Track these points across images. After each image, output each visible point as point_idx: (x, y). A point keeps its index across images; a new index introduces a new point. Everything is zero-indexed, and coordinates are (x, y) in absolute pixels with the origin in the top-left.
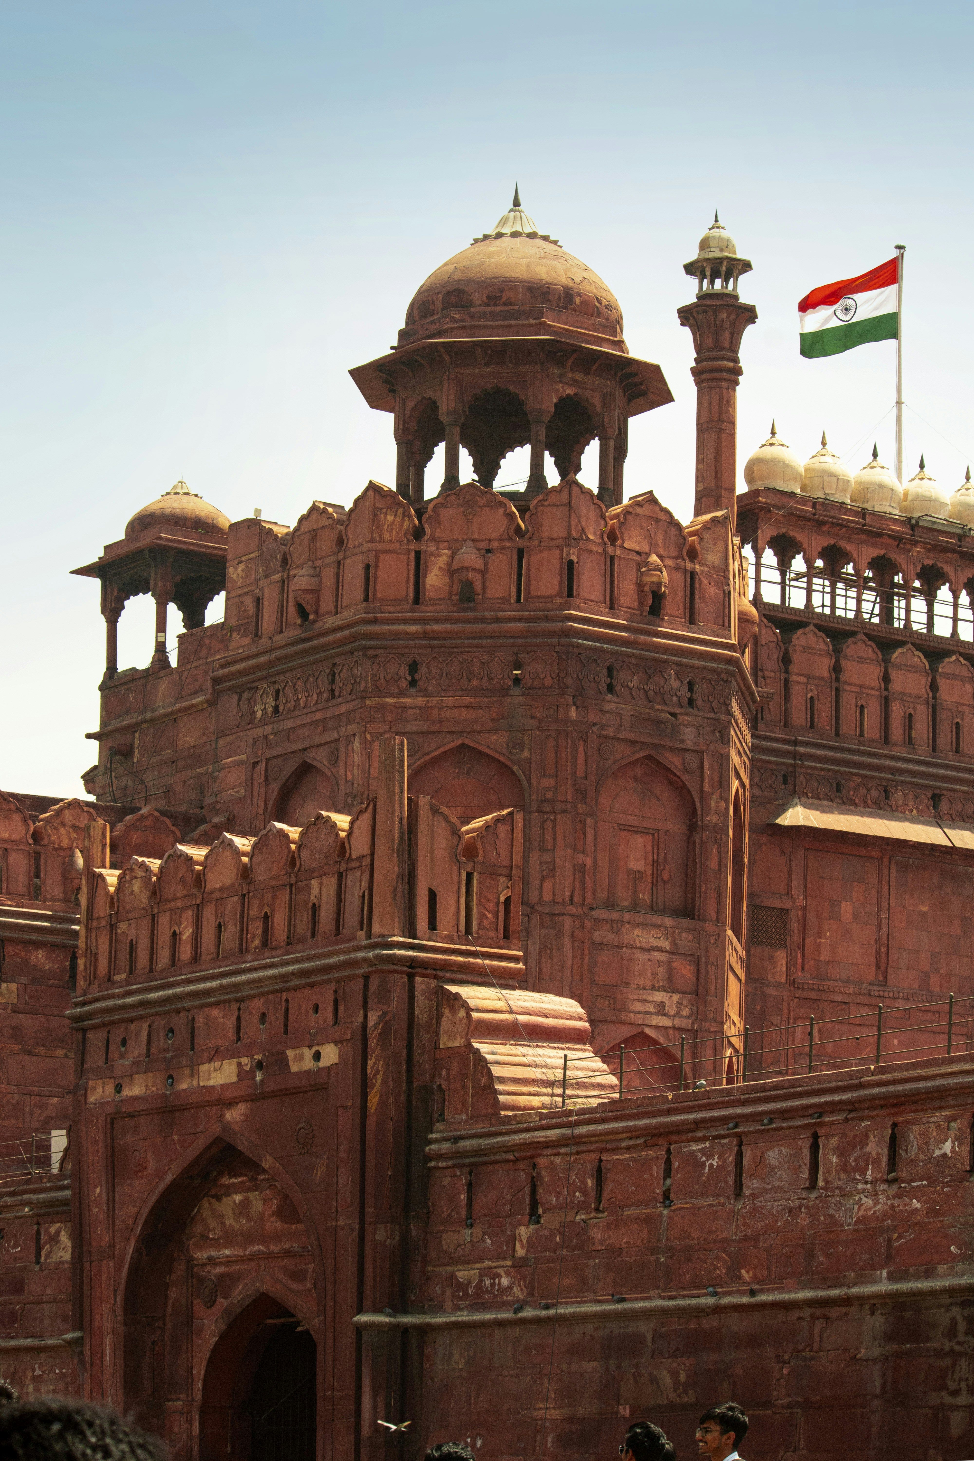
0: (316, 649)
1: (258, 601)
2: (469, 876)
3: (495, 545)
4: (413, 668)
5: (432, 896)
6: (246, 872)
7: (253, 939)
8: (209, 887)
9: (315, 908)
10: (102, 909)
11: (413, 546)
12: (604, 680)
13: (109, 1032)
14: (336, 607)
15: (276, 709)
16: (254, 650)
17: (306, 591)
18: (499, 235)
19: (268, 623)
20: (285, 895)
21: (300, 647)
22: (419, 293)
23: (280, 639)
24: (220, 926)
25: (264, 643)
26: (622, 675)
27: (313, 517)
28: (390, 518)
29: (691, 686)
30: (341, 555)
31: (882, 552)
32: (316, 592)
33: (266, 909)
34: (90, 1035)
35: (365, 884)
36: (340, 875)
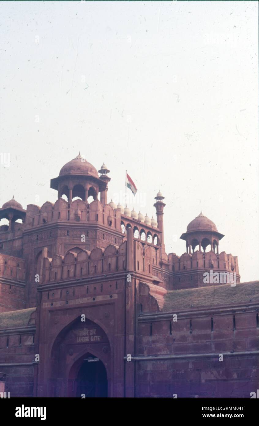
0: (47, 228)
1: (33, 219)
2: (144, 259)
3: (83, 210)
4: (68, 232)
5: (138, 262)
6: (89, 257)
7: (92, 271)
8: (79, 260)
9: (110, 264)
10: (47, 265)
11: (68, 210)
12: (102, 236)
13: (49, 292)
14: (52, 220)
15: (37, 239)
16: (32, 228)
17: (46, 217)
18: (78, 159)
19: (36, 223)
20: (101, 262)
21: (44, 227)
22: (64, 167)
23: (38, 226)
24: (82, 269)
25: (34, 227)
26: (105, 236)
27: (47, 203)
28: (64, 204)
29: (115, 239)
30: (53, 210)
31: (128, 223)
32: (47, 217)
33: (96, 265)
34: (43, 293)
35: (124, 259)
36: (117, 257)
